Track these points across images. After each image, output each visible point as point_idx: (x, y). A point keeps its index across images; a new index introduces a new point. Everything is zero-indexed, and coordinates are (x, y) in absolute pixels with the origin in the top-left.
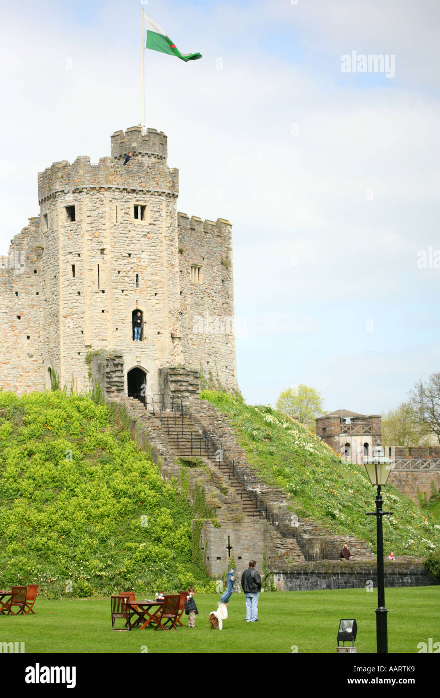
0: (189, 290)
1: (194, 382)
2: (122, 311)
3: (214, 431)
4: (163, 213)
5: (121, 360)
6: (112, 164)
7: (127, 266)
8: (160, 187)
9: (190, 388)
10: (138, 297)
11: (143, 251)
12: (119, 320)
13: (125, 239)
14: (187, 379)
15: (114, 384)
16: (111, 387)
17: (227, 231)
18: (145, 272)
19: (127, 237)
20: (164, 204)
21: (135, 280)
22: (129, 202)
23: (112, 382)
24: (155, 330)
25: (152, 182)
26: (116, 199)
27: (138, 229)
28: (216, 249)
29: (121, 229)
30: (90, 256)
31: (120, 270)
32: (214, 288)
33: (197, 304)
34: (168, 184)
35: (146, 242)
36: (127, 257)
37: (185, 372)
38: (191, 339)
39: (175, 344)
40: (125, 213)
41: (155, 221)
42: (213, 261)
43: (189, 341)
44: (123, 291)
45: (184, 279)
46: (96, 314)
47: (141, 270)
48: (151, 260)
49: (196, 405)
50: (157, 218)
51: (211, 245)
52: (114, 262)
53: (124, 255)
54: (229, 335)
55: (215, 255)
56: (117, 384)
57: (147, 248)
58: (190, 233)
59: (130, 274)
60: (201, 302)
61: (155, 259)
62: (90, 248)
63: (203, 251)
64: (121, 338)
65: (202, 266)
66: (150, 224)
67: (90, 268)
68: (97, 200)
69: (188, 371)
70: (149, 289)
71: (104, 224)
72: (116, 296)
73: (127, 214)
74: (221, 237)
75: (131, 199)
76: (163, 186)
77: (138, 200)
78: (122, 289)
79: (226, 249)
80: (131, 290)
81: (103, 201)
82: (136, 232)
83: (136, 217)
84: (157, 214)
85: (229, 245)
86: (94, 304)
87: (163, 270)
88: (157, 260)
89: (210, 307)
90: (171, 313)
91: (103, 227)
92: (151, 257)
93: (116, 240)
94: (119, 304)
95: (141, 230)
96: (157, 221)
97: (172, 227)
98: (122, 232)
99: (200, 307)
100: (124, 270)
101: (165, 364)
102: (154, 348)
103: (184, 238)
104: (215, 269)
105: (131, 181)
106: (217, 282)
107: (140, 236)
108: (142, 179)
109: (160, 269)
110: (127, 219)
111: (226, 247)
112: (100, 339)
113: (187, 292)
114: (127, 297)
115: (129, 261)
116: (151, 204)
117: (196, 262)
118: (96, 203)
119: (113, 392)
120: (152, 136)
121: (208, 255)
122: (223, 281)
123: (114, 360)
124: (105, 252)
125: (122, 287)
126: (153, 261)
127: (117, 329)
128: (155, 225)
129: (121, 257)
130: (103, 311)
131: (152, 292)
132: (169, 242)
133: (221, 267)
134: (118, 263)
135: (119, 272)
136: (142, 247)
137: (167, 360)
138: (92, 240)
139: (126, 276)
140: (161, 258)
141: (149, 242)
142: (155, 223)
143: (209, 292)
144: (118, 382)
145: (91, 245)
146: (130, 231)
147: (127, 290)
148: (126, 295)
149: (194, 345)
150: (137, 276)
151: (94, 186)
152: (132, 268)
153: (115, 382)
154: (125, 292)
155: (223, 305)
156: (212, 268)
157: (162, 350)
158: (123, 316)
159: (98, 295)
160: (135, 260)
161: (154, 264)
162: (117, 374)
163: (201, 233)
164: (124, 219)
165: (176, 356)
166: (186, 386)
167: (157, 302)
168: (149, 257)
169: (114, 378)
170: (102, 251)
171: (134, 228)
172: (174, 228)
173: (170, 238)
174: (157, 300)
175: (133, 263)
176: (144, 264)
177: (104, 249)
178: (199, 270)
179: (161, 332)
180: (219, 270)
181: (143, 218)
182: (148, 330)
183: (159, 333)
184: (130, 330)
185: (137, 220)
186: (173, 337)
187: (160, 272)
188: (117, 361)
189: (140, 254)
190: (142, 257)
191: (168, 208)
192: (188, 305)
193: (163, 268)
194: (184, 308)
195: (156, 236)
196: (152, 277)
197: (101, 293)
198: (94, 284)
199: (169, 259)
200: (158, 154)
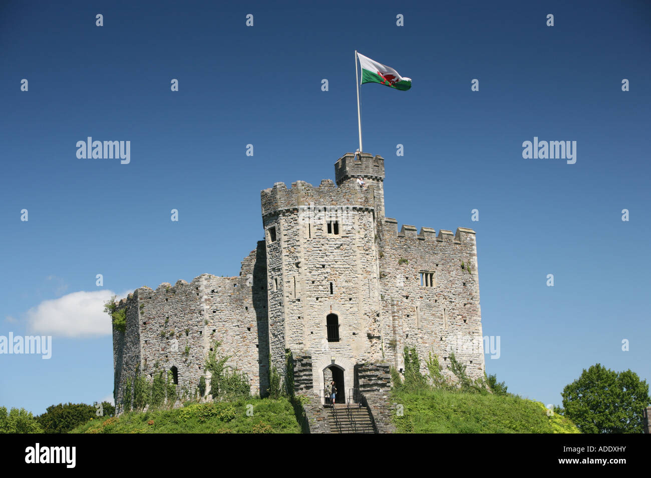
0: (418, 294)
1: (383, 375)
2: (317, 316)
3: (381, 419)
4: (356, 227)
5: (310, 360)
6: (303, 187)
7: (321, 276)
8: (351, 204)
9: (380, 382)
10: (332, 303)
11: (336, 262)
12: (314, 325)
13: (319, 252)
14: (376, 373)
15: (302, 382)
16: (299, 385)
17: (468, 239)
18: (339, 280)
19: (320, 250)
20: (357, 217)
21: (329, 288)
23: (300, 380)
24: (350, 331)
25: (343, 200)
27: (330, 243)
28: (454, 255)
29: (315, 243)
30: (287, 270)
31: (314, 280)
32: (452, 291)
33: (429, 306)
34: (360, 200)
35: (339, 253)
36: (321, 268)
37: (374, 368)
38: (421, 338)
39: (373, 343)
40: (318, 229)
41: (347, 234)
42: (450, 266)
43: (419, 340)
44: (317, 299)
45: (411, 284)
46: (293, 321)
47: (335, 278)
48: (343, 269)
49: (376, 396)
50: (349, 231)
51: (447, 252)
52: (308, 274)
53: (318, 266)
54: (473, 333)
55: (453, 261)
56: (306, 382)
57: (340, 258)
58: (417, 243)
59: (324, 283)
60: (433, 304)
61: (349, 268)
62: (287, 263)
63: (437, 258)
64: (316, 340)
65: (435, 272)
66: (343, 237)
67: (288, 281)
68: (292, 220)
69: (377, 367)
70: (343, 295)
71: (298, 241)
72: (310, 303)
73: (320, 229)
74: (460, 244)
76: (353, 202)
78: (316, 297)
79: (468, 255)
80: (325, 297)
81: (296, 220)
82: (329, 245)
83: (330, 232)
84: (350, 227)
85: (471, 251)
86: (292, 311)
87: (357, 277)
88: (350, 269)
89: (447, 308)
90: (368, 315)
91: (298, 243)
92: (344, 266)
93: (310, 253)
94: (313, 310)
95: (334, 243)
96: (350, 233)
97: (367, 238)
98: (315, 246)
99: (434, 309)
100: (318, 280)
101: (361, 361)
102: (349, 348)
103: (409, 248)
104: (453, 273)
105: (323, 200)
106: (457, 285)
107: (333, 249)
108: (333, 198)
109: (354, 277)
110: (320, 234)
111: (467, 253)
112: (297, 342)
113: (414, 296)
114: (321, 304)
115: (322, 272)
117: (426, 268)
118: (290, 223)
119: (302, 389)
120: (364, 160)
121: (443, 262)
122: (464, 284)
123: (302, 360)
124: (299, 265)
125: (317, 294)
126: (346, 270)
127: (312, 333)
128: (347, 237)
129: (315, 269)
130: (299, 318)
131: (346, 297)
132: (364, 252)
133: (460, 271)
134: (312, 274)
135: (313, 282)
136: (335, 258)
137: (363, 358)
138: (288, 256)
139: (320, 285)
140: (354, 266)
141: (342, 253)
142: (347, 235)
143: (445, 294)
144: (306, 380)
145: (288, 260)
146: (323, 245)
147: (321, 298)
148: (320, 302)
149: (426, 343)
150: (331, 284)
151: (288, 208)
152: (326, 278)
153: (303, 380)
154: (320, 299)
155: (464, 306)
156: (449, 273)
157: (357, 349)
158: (317, 321)
159: (295, 304)
160: (328, 270)
161: (347, 272)
162: (305, 373)
163: (433, 242)
164: (317, 234)
165: (373, 354)
166: (375, 380)
167: (351, 306)
168: (342, 266)
169: (302, 376)
170: (297, 265)
171: (327, 242)
172: (370, 239)
173: (365, 248)
174: (352, 304)
175: (327, 273)
176: (337, 273)
177: (299, 263)
178: (431, 275)
179: (356, 333)
180: (459, 274)
181: (336, 232)
182: (343, 331)
183: (354, 334)
184: (324, 333)
185: (330, 234)
186: (370, 337)
187: (354, 279)
188: (305, 361)
189: (333, 264)
190: (335, 266)
191: (362, 221)
192: (417, 307)
193: (357, 275)
194: (411, 310)
195: (349, 247)
196: (346, 284)
197: (297, 302)
198: (291, 294)
199: (364, 267)
200: (372, 175)
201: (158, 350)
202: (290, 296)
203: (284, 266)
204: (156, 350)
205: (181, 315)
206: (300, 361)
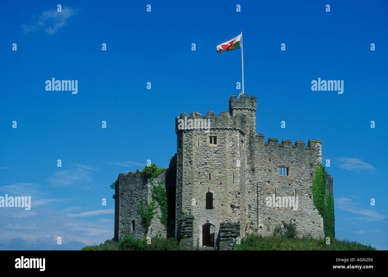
0: (277, 180)
1: (236, 231)
2: (200, 193)
4: (227, 140)
5: (192, 220)
7: (204, 169)
8: (224, 126)
9: (233, 235)
10: (209, 186)
11: (214, 161)
12: (198, 199)
14: (232, 229)
16: (184, 235)
17: (316, 146)
18: (214, 172)
19: (204, 154)
20: (228, 134)
21: (209, 177)
22: (206, 135)
23: (185, 232)
24: (220, 203)
25: (219, 123)
26: (198, 134)
27: (210, 149)
28: (305, 157)
29: (201, 150)
30: (185, 165)
31: (200, 172)
32: (302, 178)
33: (284, 188)
34: (230, 124)
35: (216, 156)
36: (204, 165)
37: (231, 226)
39: (234, 210)
40: (204, 141)
41: (221, 144)
42: (301, 163)
45: (272, 174)
46: (187, 196)
47: (212, 171)
48: (218, 166)
50: (223, 142)
51: (299, 155)
52: (196, 168)
53: (202, 163)
55: (303, 160)
56: (188, 233)
57: (216, 159)
58: (278, 149)
59: (205, 173)
60: (287, 186)
61: (221, 165)
63: (292, 158)
64: (199, 208)
65: (290, 167)
66: (218, 146)
67: (185, 172)
69: (233, 225)
70: (216, 181)
71: (192, 148)
72: (197, 186)
73: (205, 141)
74: (310, 150)
75: (207, 133)
76: (226, 125)
77: (211, 134)
78: (200, 182)
81: (191, 136)
82: (210, 151)
83: (211, 143)
84: (224, 140)
85: (318, 154)
86: (186, 190)
87: (225, 170)
89: (297, 189)
90: (231, 194)
91: (191, 150)
92: (219, 163)
93: (198, 156)
94: (198, 190)
95: (213, 149)
96: (223, 144)
97: (234, 147)
98: (201, 151)
99: (288, 189)
100: (202, 172)
101: (225, 222)
102: (219, 213)
103: (272, 152)
104: (303, 168)
106: (306, 175)
107: (212, 153)
108: (213, 122)
109: (224, 170)
110: (205, 144)
111: (314, 155)
112: (188, 209)
113: (274, 181)
114: (203, 186)
115: (205, 167)
116: (219, 135)
117: (284, 164)
118: (188, 137)
119: (185, 238)
120: (243, 99)
121: (296, 160)
122: (311, 174)
124: (192, 163)
125: (201, 180)
127: (197, 204)
128: (221, 146)
129: (201, 165)
130: (190, 194)
131: (218, 182)
132: (231, 155)
133: (309, 166)
134: (198, 168)
135: (199, 173)
136: (213, 159)
137: (227, 220)
138: (186, 157)
139: (204, 175)
140: (225, 164)
142: (221, 145)
143: (297, 180)
144: (188, 232)
145: (186, 160)
146: (206, 151)
147: (204, 182)
150: (210, 174)
152: (207, 170)
153: (187, 232)
154: (202, 183)
156: (300, 167)
157: (223, 214)
158: (200, 197)
159: (188, 186)
160: (208, 166)
161: (220, 167)
162: (188, 228)
163: (290, 148)
164: (203, 144)
165: (234, 217)
166: (230, 233)
167: (221, 188)
168: (217, 164)
169: (186, 230)
170: (190, 162)
171: (209, 149)
172: (236, 147)
173: (232, 153)
174: (222, 187)
175: (208, 167)
176: (214, 167)
177: (191, 161)
178: (288, 169)
179: (223, 204)
180: (308, 168)
181: (215, 143)
182: (215, 203)
183: (222, 205)
184: (204, 204)
185: (211, 144)
186: (232, 207)
187: (224, 171)
188: (188, 221)
189: (212, 162)
190: (213, 164)
191: (231, 136)
192: (275, 188)
193: (226, 169)
194: (271, 190)
195: (222, 152)
196: (219, 175)
197: (189, 185)
198: (186, 180)
199: (231, 164)
200: (248, 108)
201: (127, 211)
202: (186, 181)
203: (183, 163)
204: (126, 210)
205: (138, 190)
206: (185, 220)
